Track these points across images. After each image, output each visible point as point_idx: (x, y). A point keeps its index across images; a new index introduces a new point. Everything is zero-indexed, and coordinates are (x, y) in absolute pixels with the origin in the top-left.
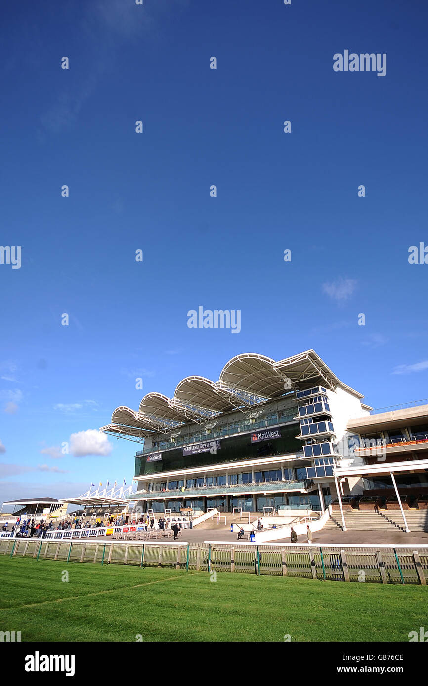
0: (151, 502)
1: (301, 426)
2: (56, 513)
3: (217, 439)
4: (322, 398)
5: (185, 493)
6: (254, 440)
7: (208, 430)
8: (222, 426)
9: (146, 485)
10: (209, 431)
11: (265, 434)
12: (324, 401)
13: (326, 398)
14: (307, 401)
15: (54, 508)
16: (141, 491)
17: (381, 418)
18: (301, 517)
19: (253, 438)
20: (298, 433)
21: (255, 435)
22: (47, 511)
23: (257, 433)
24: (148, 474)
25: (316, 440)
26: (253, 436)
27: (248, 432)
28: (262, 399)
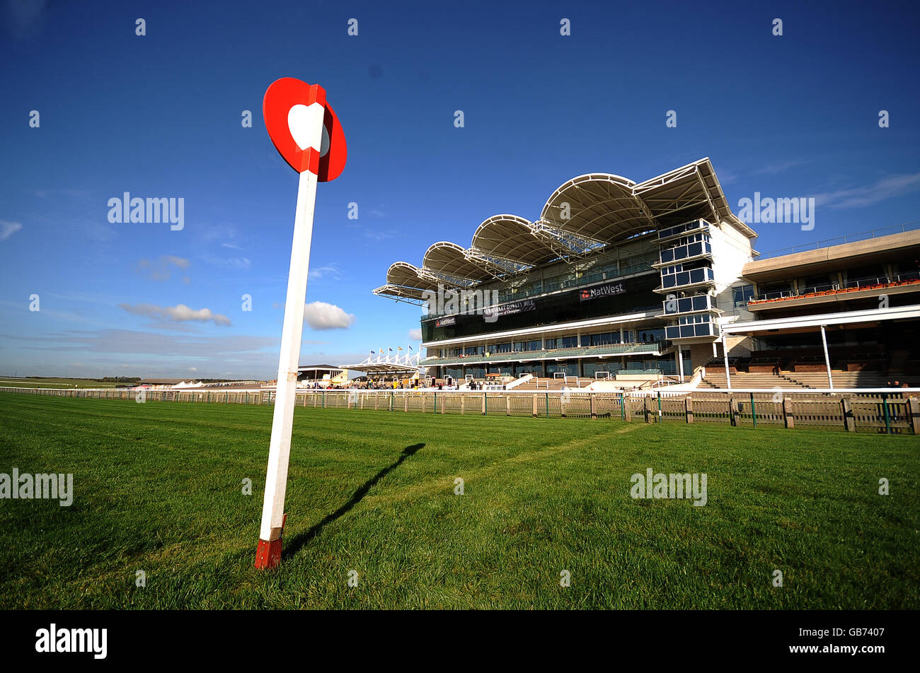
0: (445, 367)
1: (662, 276)
2: (337, 379)
3: (530, 298)
4: (703, 236)
5: (489, 358)
6: (584, 297)
7: (514, 288)
8: (534, 282)
9: (438, 351)
10: (516, 290)
11: (602, 289)
12: (705, 240)
13: (708, 236)
14: (677, 242)
15: (334, 374)
16: (432, 358)
17: (805, 257)
18: (652, 382)
19: (583, 295)
20: (658, 285)
21: (585, 292)
22: (326, 377)
23: (589, 289)
24: (439, 340)
25: (684, 292)
26: (583, 293)
27: (576, 288)
28: (597, 245)
